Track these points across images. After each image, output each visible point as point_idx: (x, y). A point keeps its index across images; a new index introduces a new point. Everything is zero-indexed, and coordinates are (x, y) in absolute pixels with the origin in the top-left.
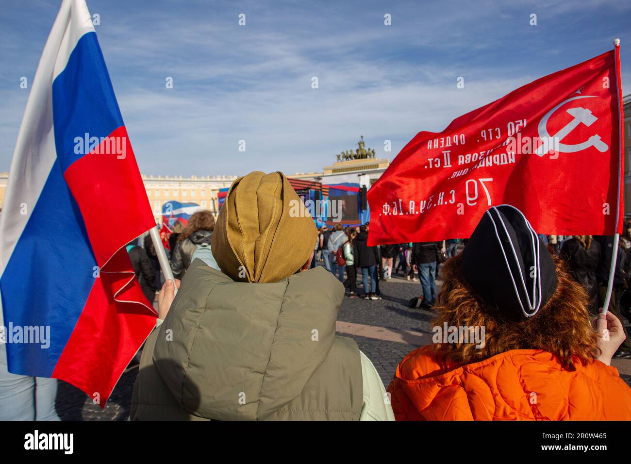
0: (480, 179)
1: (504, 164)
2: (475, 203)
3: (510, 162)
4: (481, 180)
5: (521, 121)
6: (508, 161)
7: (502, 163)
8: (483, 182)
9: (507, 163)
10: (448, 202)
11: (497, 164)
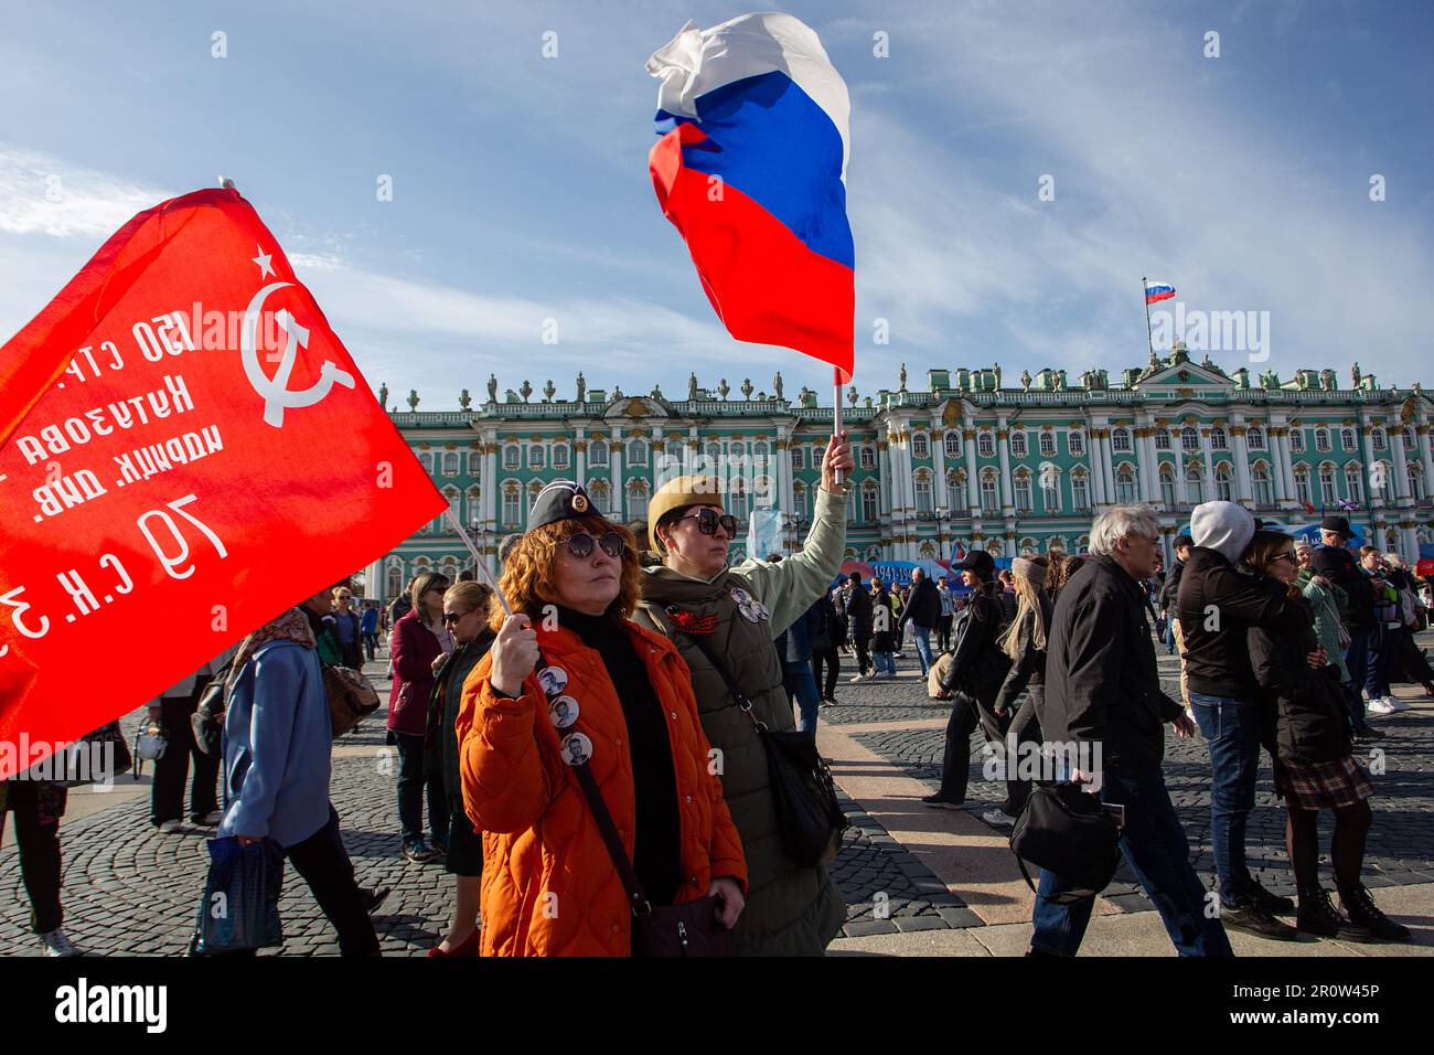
0: (170, 505)
1: (200, 456)
2: (192, 569)
3: (212, 451)
4: (174, 505)
5: (165, 318)
6: (206, 449)
7: (194, 457)
8: (181, 508)
9: (206, 454)
10: (116, 594)
11: (180, 462)
